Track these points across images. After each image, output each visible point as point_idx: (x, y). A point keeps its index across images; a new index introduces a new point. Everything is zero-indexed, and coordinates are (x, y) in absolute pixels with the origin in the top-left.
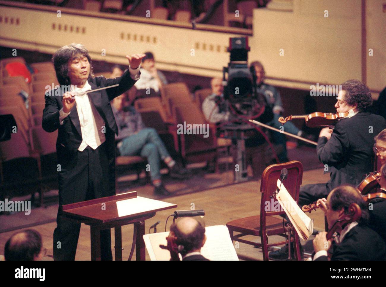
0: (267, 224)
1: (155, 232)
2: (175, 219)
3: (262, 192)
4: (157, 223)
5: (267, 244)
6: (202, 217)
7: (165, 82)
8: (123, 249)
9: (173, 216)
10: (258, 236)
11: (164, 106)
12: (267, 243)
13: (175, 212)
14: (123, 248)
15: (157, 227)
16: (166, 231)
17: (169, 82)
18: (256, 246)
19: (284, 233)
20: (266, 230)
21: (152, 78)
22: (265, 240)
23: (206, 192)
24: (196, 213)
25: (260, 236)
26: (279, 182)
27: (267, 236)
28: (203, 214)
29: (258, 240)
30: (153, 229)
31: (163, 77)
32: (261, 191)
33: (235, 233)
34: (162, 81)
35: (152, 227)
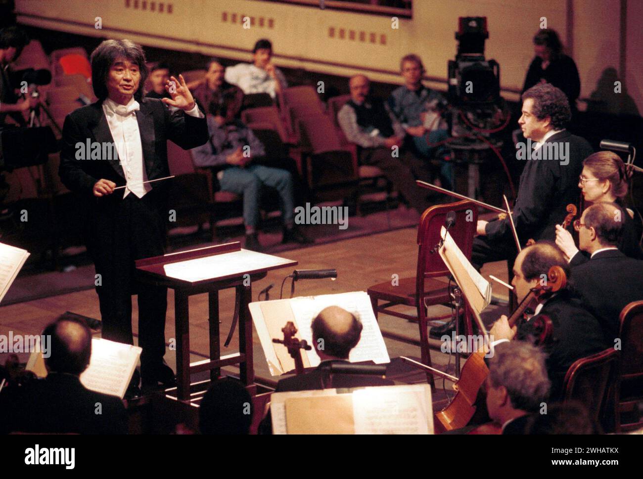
0: (426, 290)
1: (267, 299)
2: (295, 282)
3: (420, 244)
4: (270, 287)
5: (426, 318)
6: (333, 279)
7: (285, 84)
8: (220, 323)
9: (291, 277)
10: (413, 306)
11: (284, 120)
12: (426, 316)
13: (295, 272)
14: (220, 321)
15: (270, 292)
16: (281, 298)
17: (292, 84)
18: (411, 319)
19: (450, 303)
20: (425, 298)
21: (267, 79)
22: (423, 312)
23: (340, 244)
24: (325, 273)
25: (415, 306)
26: (443, 231)
27: (426, 306)
28: (335, 276)
29: (413, 312)
30: (264, 295)
31: (282, 77)
32: (418, 242)
33: (381, 302)
34: (280, 82)
35: (262, 292)
